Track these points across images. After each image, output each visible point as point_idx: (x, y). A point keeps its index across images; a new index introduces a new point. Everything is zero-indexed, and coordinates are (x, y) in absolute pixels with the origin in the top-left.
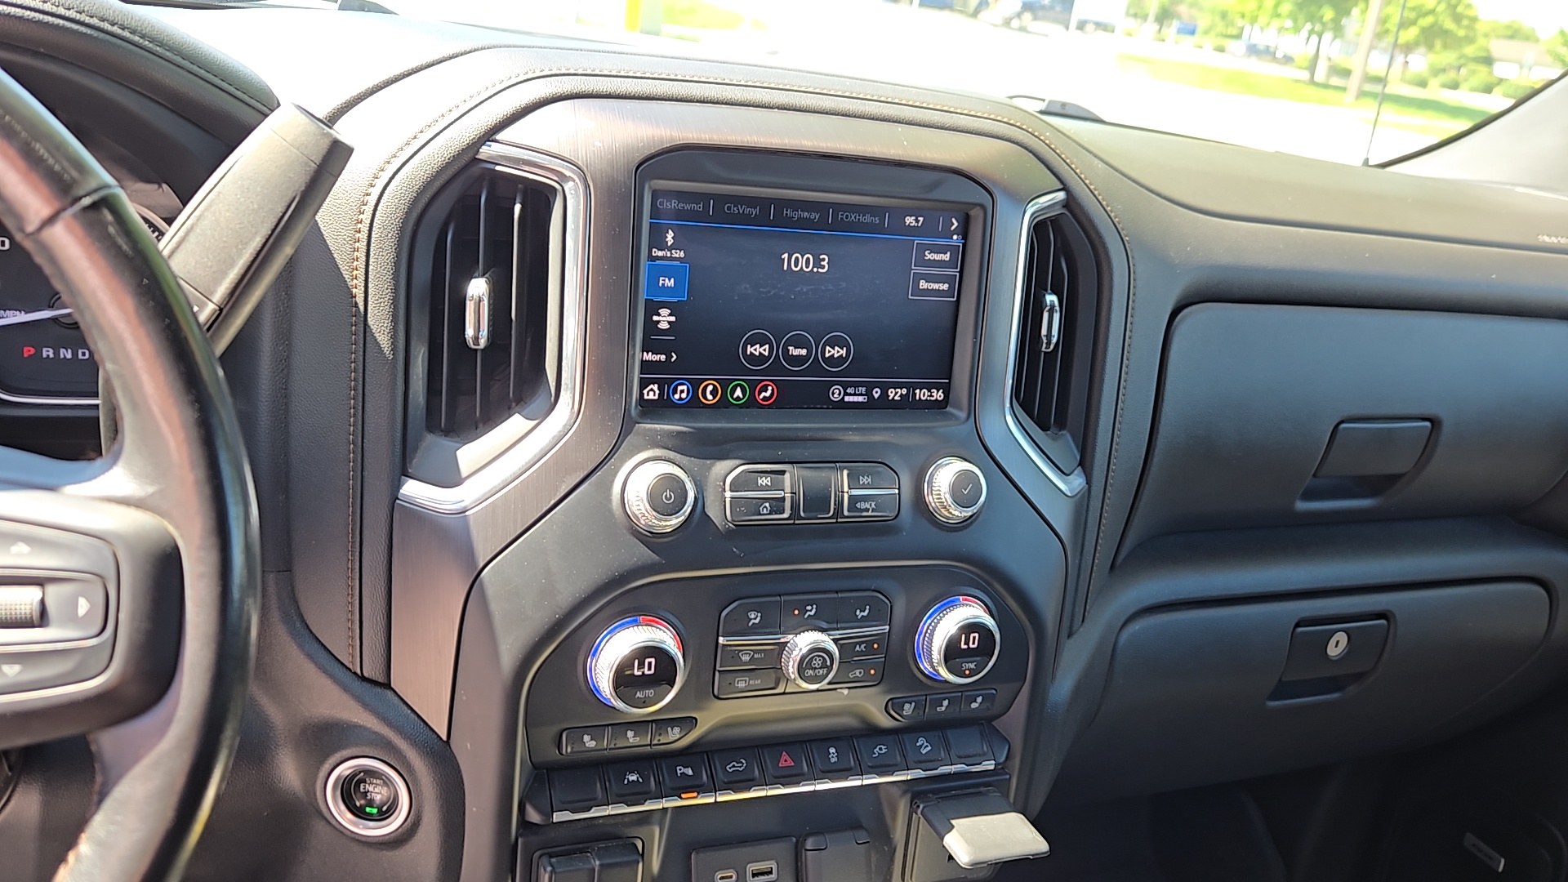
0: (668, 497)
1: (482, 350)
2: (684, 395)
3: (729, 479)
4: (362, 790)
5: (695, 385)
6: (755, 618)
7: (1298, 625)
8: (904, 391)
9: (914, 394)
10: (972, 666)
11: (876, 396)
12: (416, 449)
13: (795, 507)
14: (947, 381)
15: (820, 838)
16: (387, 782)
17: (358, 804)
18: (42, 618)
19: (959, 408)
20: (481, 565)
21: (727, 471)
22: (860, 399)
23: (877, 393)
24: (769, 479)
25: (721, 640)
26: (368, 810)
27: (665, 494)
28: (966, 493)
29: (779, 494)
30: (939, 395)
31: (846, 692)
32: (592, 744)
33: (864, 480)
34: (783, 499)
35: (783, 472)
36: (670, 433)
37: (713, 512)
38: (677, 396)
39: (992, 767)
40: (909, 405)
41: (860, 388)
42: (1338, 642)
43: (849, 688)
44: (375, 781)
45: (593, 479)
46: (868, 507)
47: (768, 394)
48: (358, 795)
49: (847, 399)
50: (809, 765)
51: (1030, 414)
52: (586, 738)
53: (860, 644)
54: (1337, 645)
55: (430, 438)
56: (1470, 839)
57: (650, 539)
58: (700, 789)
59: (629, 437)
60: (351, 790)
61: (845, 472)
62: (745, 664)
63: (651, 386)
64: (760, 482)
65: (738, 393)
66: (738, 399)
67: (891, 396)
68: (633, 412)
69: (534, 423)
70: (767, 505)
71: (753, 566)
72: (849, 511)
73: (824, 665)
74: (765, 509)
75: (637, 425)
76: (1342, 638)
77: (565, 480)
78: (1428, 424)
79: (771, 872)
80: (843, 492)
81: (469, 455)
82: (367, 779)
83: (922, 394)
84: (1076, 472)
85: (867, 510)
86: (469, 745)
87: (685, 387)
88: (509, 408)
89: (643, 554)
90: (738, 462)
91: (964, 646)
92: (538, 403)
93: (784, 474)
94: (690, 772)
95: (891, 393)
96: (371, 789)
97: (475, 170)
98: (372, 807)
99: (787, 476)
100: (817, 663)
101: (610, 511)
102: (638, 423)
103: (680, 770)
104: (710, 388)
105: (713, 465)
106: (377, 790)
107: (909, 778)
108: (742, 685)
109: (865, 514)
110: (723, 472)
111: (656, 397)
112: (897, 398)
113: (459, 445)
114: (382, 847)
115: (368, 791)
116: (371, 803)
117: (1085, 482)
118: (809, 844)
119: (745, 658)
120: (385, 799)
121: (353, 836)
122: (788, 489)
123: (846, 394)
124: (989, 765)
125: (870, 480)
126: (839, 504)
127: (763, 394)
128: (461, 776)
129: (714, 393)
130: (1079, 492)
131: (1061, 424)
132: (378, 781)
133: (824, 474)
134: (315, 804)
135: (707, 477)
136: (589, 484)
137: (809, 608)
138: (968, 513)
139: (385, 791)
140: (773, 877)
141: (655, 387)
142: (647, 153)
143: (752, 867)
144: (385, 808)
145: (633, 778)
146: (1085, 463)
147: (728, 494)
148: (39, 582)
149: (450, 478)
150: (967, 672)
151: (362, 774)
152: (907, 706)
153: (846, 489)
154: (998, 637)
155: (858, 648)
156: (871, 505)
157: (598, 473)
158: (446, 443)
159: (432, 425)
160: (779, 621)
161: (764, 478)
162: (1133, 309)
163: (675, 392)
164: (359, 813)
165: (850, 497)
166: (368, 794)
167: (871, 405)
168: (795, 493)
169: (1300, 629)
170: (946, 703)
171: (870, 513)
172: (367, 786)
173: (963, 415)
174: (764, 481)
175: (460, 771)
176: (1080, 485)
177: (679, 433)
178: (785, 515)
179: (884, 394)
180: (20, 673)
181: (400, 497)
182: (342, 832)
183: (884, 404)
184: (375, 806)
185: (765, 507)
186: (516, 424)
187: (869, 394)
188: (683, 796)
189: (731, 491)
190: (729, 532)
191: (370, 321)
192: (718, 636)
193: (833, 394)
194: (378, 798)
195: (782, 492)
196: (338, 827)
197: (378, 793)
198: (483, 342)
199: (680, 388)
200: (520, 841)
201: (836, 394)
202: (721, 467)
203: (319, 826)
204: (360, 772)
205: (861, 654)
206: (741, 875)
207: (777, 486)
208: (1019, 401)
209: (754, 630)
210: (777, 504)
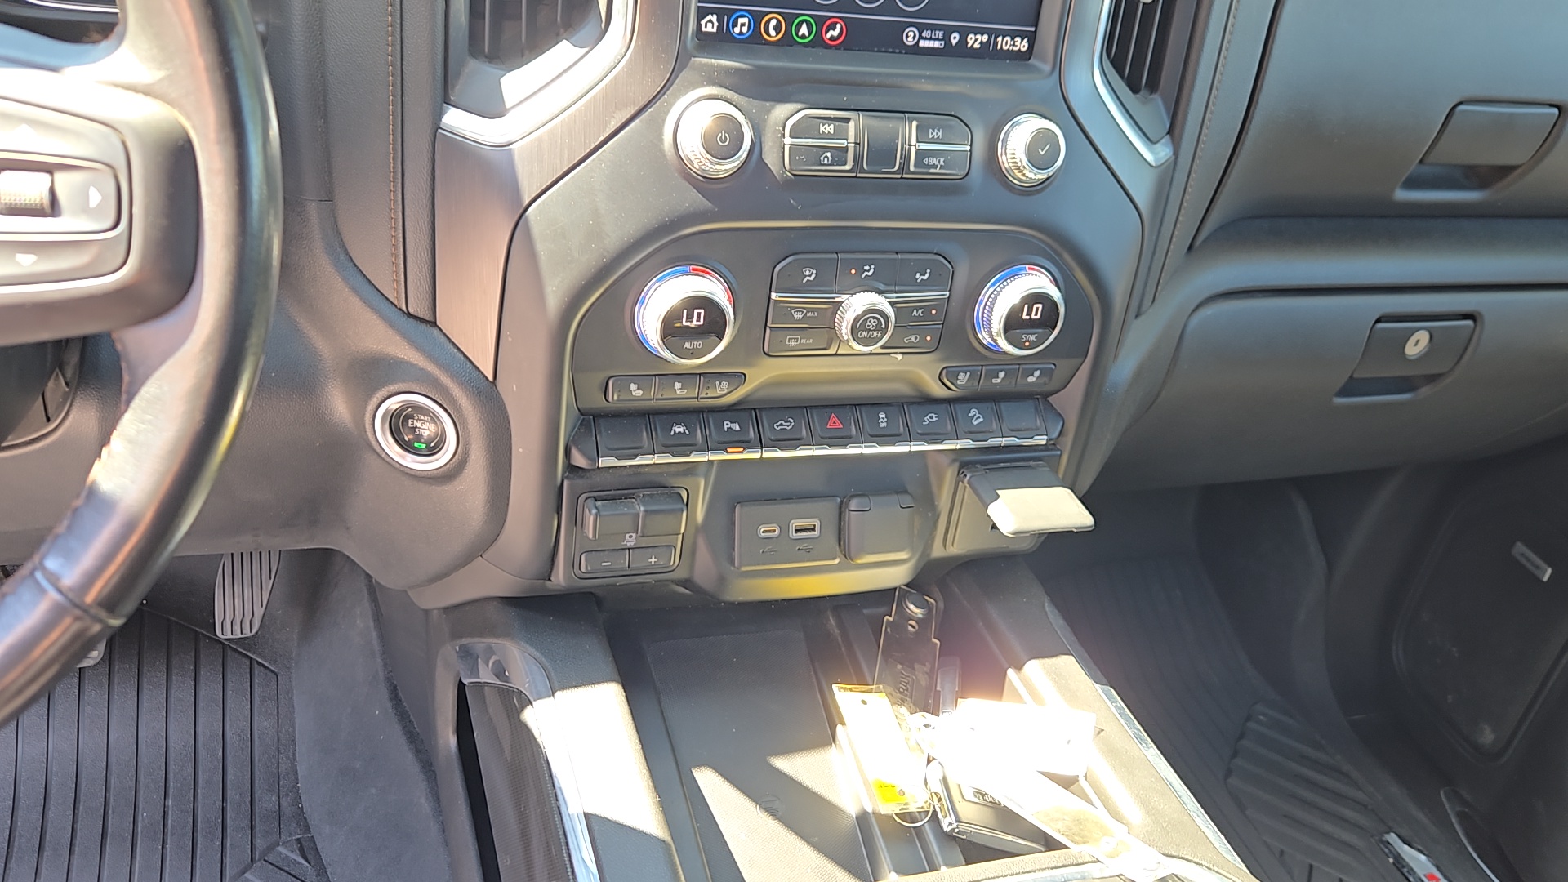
0: (724, 139)
2: (745, 29)
3: (789, 125)
4: (410, 425)
5: (757, 18)
6: (810, 275)
7: (1378, 321)
8: (985, 38)
9: (996, 43)
10: (1033, 338)
11: (954, 42)
12: (458, 74)
13: (858, 158)
14: (1033, 29)
15: (865, 500)
16: (435, 419)
17: (407, 439)
18: (52, 208)
19: (1044, 60)
20: (526, 202)
21: (785, 114)
22: (936, 44)
23: (955, 39)
24: (832, 126)
25: (774, 296)
26: (416, 444)
27: (720, 135)
28: (1042, 153)
29: (842, 143)
30: (1022, 45)
31: (900, 357)
32: (639, 393)
33: (935, 134)
34: (846, 149)
35: (847, 120)
36: (728, 70)
37: (771, 159)
38: (737, 30)
39: (1044, 442)
40: (988, 53)
41: (937, 32)
42: (1418, 341)
43: (903, 353)
44: (422, 418)
45: (645, 115)
46: (937, 163)
47: (836, 33)
48: (407, 430)
49: (922, 43)
50: (858, 428)
51: (1121, 74)
52: (633, 387)
53: (918, 308)
54: (1417, 344)
55: (473, 65)
56: (1520, 548)
57: (704, 183)
58: (745, 444)
59: (684, 72)
60: (399, 424)
61: (915, 124)
62: (798, 321)
63: (710, 17)
64: (822, 129)
65: (804, 30)
66: (803, 37)
67: (970, 42)
68: (689, 44)
69: (586, 50)
70: (829, 154)
71: (811, 220)
72: (915, 166)
73: (878, 328)
74: (826, 159)
75: (693, 59)
76: (1423, 337)
77: (615, 115)
78: (1556, 111)
79: (814, 530)
80: (910, 145)
81: (515, 83)
82: (415, 415)
83: (1005, 43)
84: (1163, 141)
85: (935, 167)
86: (515, 387)
87: (745, 20)
88: (558, 35)
89: (694, 200)
90: (799, 106)
91: (1025, 317)
92: (588, 30)
93: (848, 123)
94: (737, 427)
95: (971, 39)
96: (419, 425)
98: (420, 442)
99: (852, 124)
100: (871, 324)
101: (662, 151)
102: (694, 57)
103: (727, 425)
104: (773, 23)
105: (773, 107)
106: (424, 426)
107: (958, 447)
108: (793, 343)
109: (932, 171)
110: (783, 116)
111: (715, 30)
112: (977, 46)
113: (503, 72)
114: (431, 481)
115: (416, 427)
116: (419, 438)
117: (1171, 153)
118: (854, 504)
119: (798, 316)
120: (432, 435)
121: (402, 469)
122: (852, 138)
123: (921, 37)
124: (1041, 440)
125: (940, 134)
126: (905, 157)
127: (831, 33)
128: (508, 417)
129: (777, 29)
130: (1164, 163)
131: (1153, 86)
132: (426, 418)
133: (891, 124)
134: (365, 437)
135: (765, 121)
136: (641, 121)
137: (867, 268)
138: (1042, 175)
139: (432, 427)
140: (817, 533)
141: (714, 18)
143: (794, 524)
144: (433, 444)
145: (679, 429)
146: (1173, 131)
147: (788, 141)
148: (49, 169)
149: (492, 109)
150: (1027, 344)
151: (410, 409)
152: (961, 376)
153: (914, 142)
154: (1062, 310)
155: (915, 313)
156: (939, 162)
157: (650, 110)
158: (489, 69)
159: (478, 51)
160: (835, 280)
161: (827, 125)
163: (735, 24)
164: (407, 447)
165: (918, 151)
166: (417, 430)
167: (948, 51)
168: (859, 144)
169: (1379, 325)
170: (1002, 375)
171: (938, 171)
172: (415, 421)
173: (1047, 68)
174: (827, 128)
175: (506, 412)
176: (1166, 155)
177: (737, 70)
178: (847, 167)
179: (963, 40)
180: (35, 263)
181: (441, 126)
182: (392, 466)
183: (962, 52)
184: (423, 440)
185: (826, 157)
186: (563, 52)
187: (946, 38)
188: (729, 450)
189: (791, 137)
190: (787, 181)
192: (770, 291)
193: (907, 37)
194: (426, 434)
195: (845, 141)
196: (388, 459)
197: (426, 429)
199: (741, 20)
200: (566, 483)
201: (910, 37)
202: (781, 111)
203: (371, 459)
204: (408, 408)
205: (918, 319)
206: (784, 530)
207: (841, 134)
208: (1109, 55)
209: (809, 287)
210: (840, 154)
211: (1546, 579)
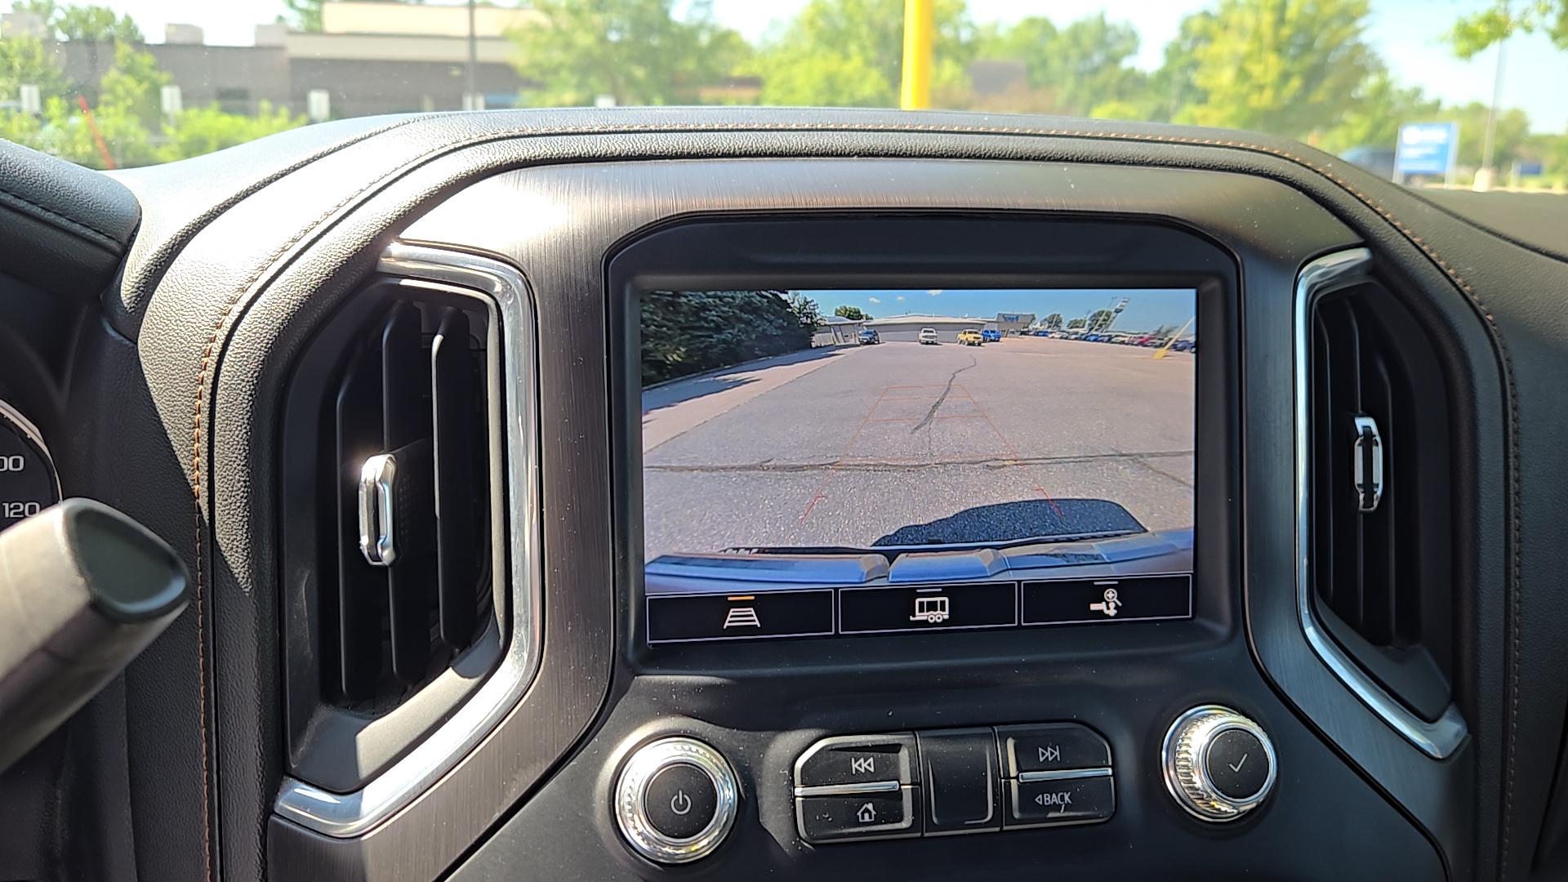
0: (681, 804)
1: (393, 564)
3: (800, 765)
12: (300, 730)
13: (920, 809)
19: (1218, 619)
21: (791, 749)
24: (871, 760)
27: (676, 797)
28: (1237, 770)
29: (891, 785)
33: (1048, 754)
34: (898, 795)
35: (895, 748)
36: (695, 689)
37: (774, 821)
45: (564, 773)
46: (1058, 801)
51: (1349, 619)
55: (321, 714)
59: (623, 699)
61: (1010, 743)
64: (855, 766)
68: (630, 656)
69: (473, 682)
70: (870, 806)
72: (1021, 810)
74: (866, 815)
75: (636, 678)
77: (517, 776)
80: (1008, 777)
81: (374, 739)
84: (1447, 713)
85: (1057, 808)
90: (813, 733)
92: (481, 652)
93: (898, 752)
97: (374, 290)
99: (904, 754)
101: (591, 827)
102: (638, 675)
105: (771, 740)
109: (1051, 815)
110: (788, 754)
117: (1466, 731)
122: (906, 777)
125: (1057, 753)
126: (1002, 797)
130: (1456, 750)
131: (1410, 631)
133: (970, 747)
135: (760, 762)
136: (557, 783)
138: (1249, 804)
142: (623, 232)
146: (1461, 700)
147: (799, 791)
149: (345, 780)
153: (1013, 772)
156: (1062, 798)
157: (572, 763)
159: (330, 695)
161: (862, 760)
162: (1516, 432)
165: (1021, 787)
168: (920, 784)
171: (1062, 814)
173: (1223, 629)
174: (863, 764)
176: (1457, 735)
177: (708, 688)
178: (905, 824)
181: (276, 810)
185: (867, 810)
186: (448, 683)
189: (805, 784)
190: (805, 857)
191: (219, 536)
195: (896, 782)
198: (387, 555)
202: (785, 743)
207: (887, 771)
208: (1324, 596)
210: (889, 804)
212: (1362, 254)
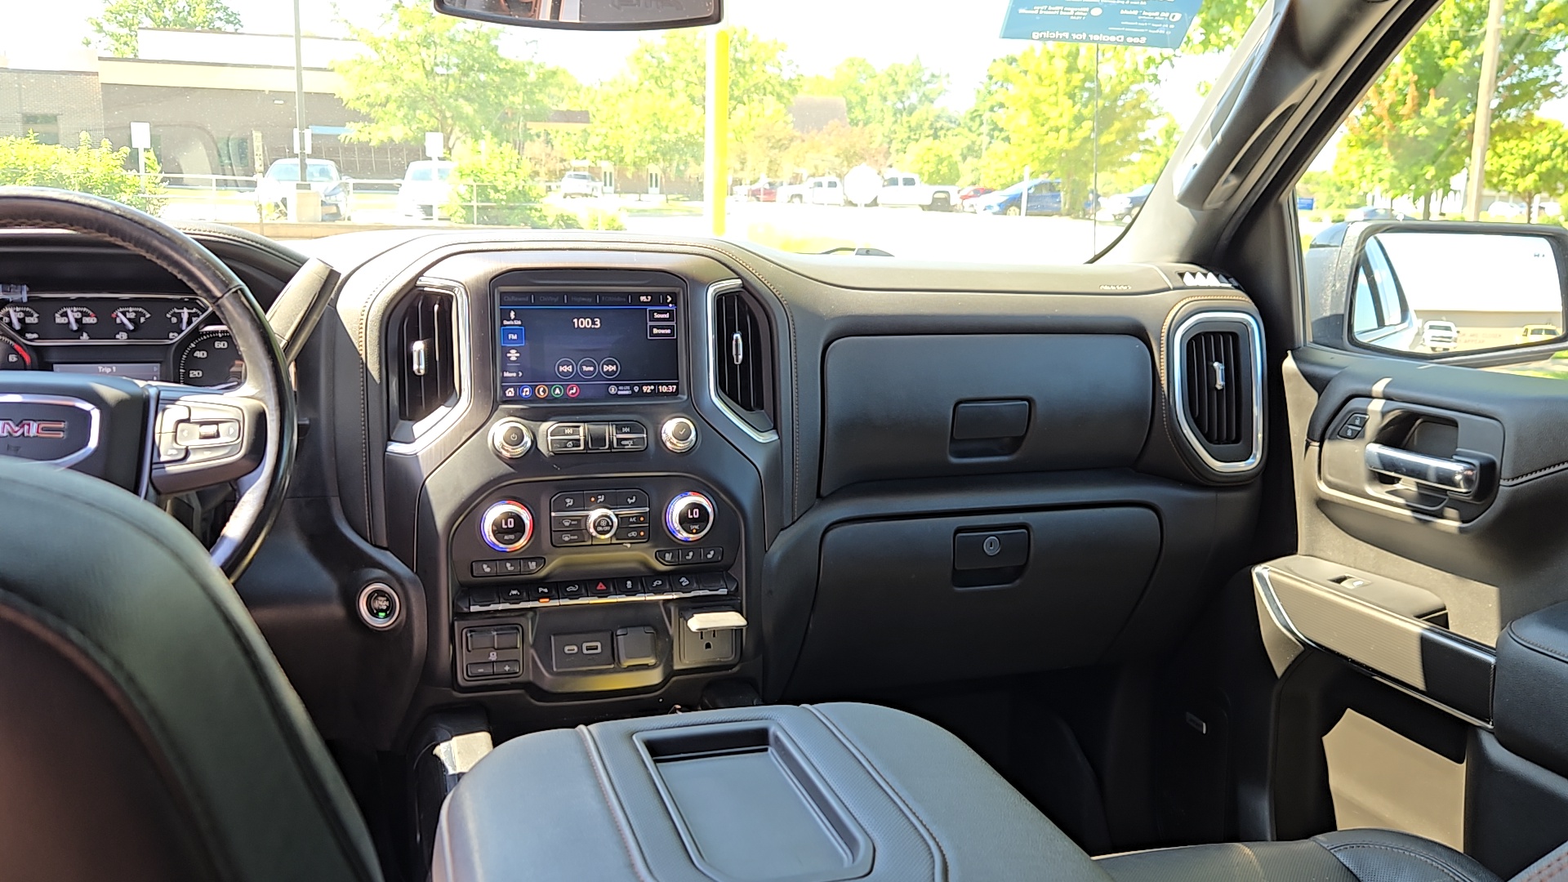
0: (514, 437)
1: (424, 375)
2: (528, 393)
3: (549, 431)
4: (377, 603)
5: (533, 388)
6: (570, 502)
7: (957, 532)
8: (652, 387)
9: (659, 389)
10: (697, 527)
11: (636, 391)
12: (394, 428)
13: (586, 443)
14: (677, 381)
15: (625, 630)
16: (388, 597)
17: (374, 611)
18: (217, 435)
19: (684, 394)
20: (425, 477)
21: (547, 427)
22: (627, 392)
23: (636, 389)
24: (571, 430)
25: (553, 514)
26: (380, 613)
27: (512, 435)
28: (683, 435)
29: (577, 437)
30: (672, 388)
31: (629, 545)
32: (488, 570)
33: (626, 430)
34: (579, 440)
35: (578, 427)
36: (517, 409)
37: (542, 447)
38: (524, 394)
39: (726, 593)
40: (655, 394)
41: (626, 387)
42: (991, 543)
43: (631, 543)
44: (383, 598)
45: (479, 432)
46: (628, 443)
47: (574, 391)
48: (374, 606)
49: (620, 393)
50: (614, 588)
51: (734, 399)
52: (485, 566)
53: (633, 517)
54: (992, 545)
55: (401, 422)
57: (512, 462)
58: (551, 598)
59: (496, 413)
60: (371, 603)
61: (614, 426)
62: (567, 527)
63: (510, 389)
64: (566, 431)
65: (557, 391)
66: (557, 394)
67: (645, 391)
68: (499, 400)
69: (449, 410)
70: (571, 443)
71: (566, 475)
72: (617, 446)
73: (608, 525)
74: (570, 445)
75: (501, 407)
76: (993, 540)
77: (465, 434)
78: (1026, 403)
79: (597, 649)
80: (613, 436)
81: (419, 427)
82: (379, 597)
83: (664, 389)
84: (769, 432)
85: (628, 445)
87: (528, 389)
88: (439, 404)
89: (505, 469)
90: (554, 422)
91: (690, 517)
92: (451, 401)
94: (546, 590)
95: (645, 389)
96: (381, 603)
97: (416, 291)
99: (581, 429)
100: (603, 523)
101: (488, 448)
102: (501, 405)
103: (540, 590)
104: (541, 389)
105: (541, 424)
106: (384, 603)
107: (675, 597)
108: (567, 539)
109: (627, 447)
111: (512, 394)
112: (649, 391)
113: (414, 424)
114: (389, 632)
117: (777, 438)
118: (619, 632)
119: (567, 524)
120: (388, 607)
121: (378, 629)
122: (582, 435)
123: (618, 390)
124: (723, 591)
125: (629, 430)
126: (611, 443)
127: (571, 392)
129: (544, 391)
130: (772, 443)
131: (760, 405)
133: (601, 428)
135: (538, 431)
136: (477, 435)
137: (599, 497)
138: (685, 445)
139: (388, 603)
140: (599, 650)
141: (512, 389)
142: (494, 274)
143: (585, 645)
145: (514, 592)
146: (775, 429)
147: (550, 438)
148: (217, 423)
149: (410, 440)
150: (694, 531)
151: (376, 594)
152: (667, 555)
153: (615, 434)
154: (710, 510)
155: (631, 520)
156: (630, 443)
157: (482, 429)
158: (410, 423)
159: (403, 416)
160: (584, 505)
163: (523, 392)
164: (375, 615)
165: (618, 439)
167: (633, 395)
168: (586, 437)
169: (959, 535)
170: (691, 554)
171: (629, 447)
173: (685, 397)
174: (569, 431)
176: (773, 439)
177: (523, 410)
178: (581, 447)
179: (641, 389)
180: (212, 454)
181: (387, 452)
183: (642, 395)
184: (383, 611)
186: (442, 410)
187: (632, 389)
188: (541, 600)
189: (551, 436)
190: (552, 458)
191: (369, 366)
192: (551, 512)
193: (611, 390)
195: (579, 436)
196: (367, 624)
198: (422, 372)
199: (525, 390)
200: (456, 623)
202: (545, 425)
203: (360, 628)
204: (375, 592)
205: (633, 523)
206: (580, 649)
207: (576, 433)
208: (724, 391)
209: (570, 509)
210: (576, 442)
211: (1204, 732)
212: (739, 282)
